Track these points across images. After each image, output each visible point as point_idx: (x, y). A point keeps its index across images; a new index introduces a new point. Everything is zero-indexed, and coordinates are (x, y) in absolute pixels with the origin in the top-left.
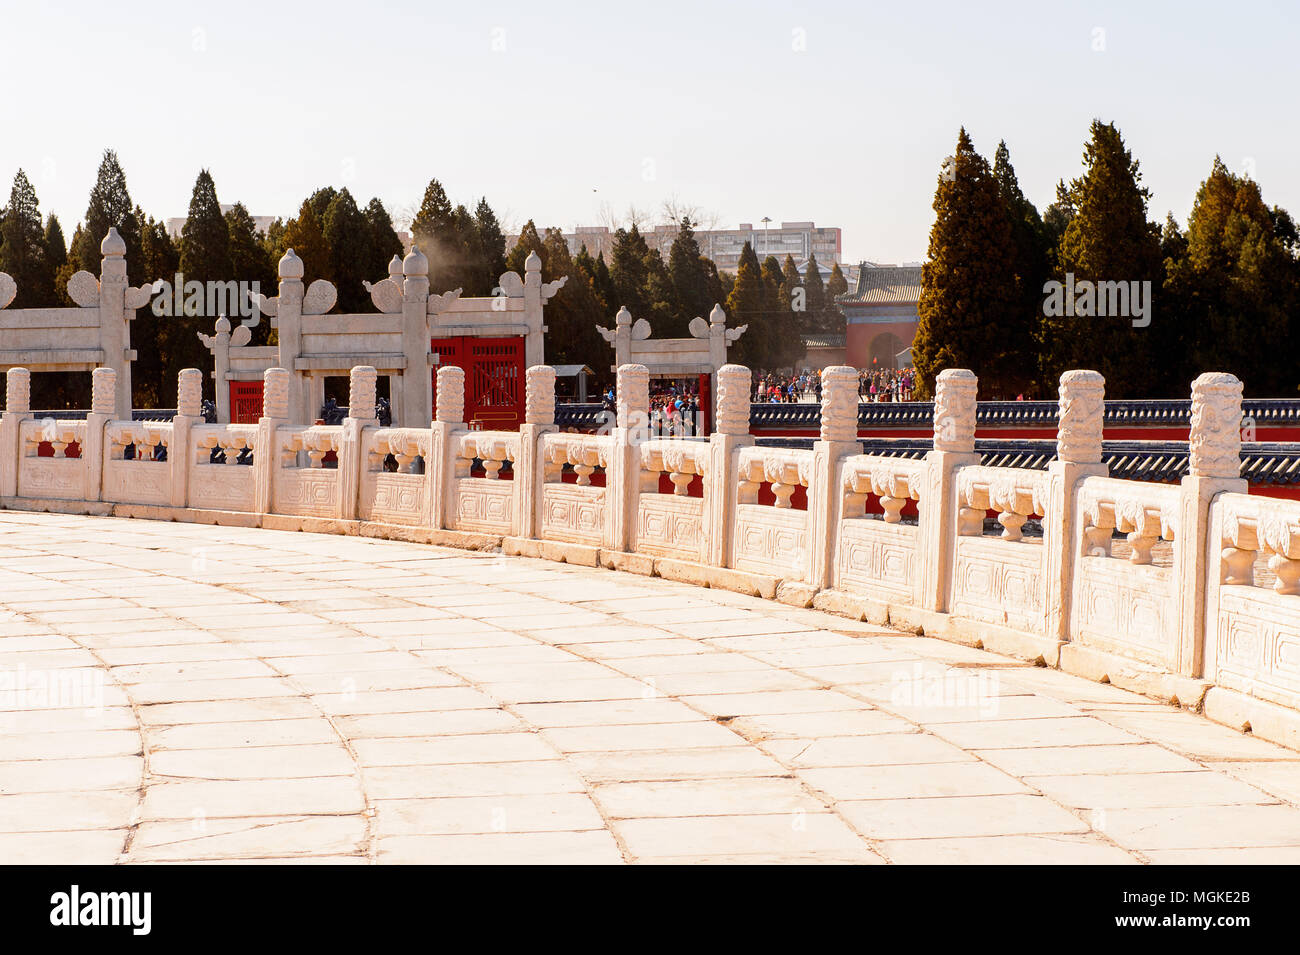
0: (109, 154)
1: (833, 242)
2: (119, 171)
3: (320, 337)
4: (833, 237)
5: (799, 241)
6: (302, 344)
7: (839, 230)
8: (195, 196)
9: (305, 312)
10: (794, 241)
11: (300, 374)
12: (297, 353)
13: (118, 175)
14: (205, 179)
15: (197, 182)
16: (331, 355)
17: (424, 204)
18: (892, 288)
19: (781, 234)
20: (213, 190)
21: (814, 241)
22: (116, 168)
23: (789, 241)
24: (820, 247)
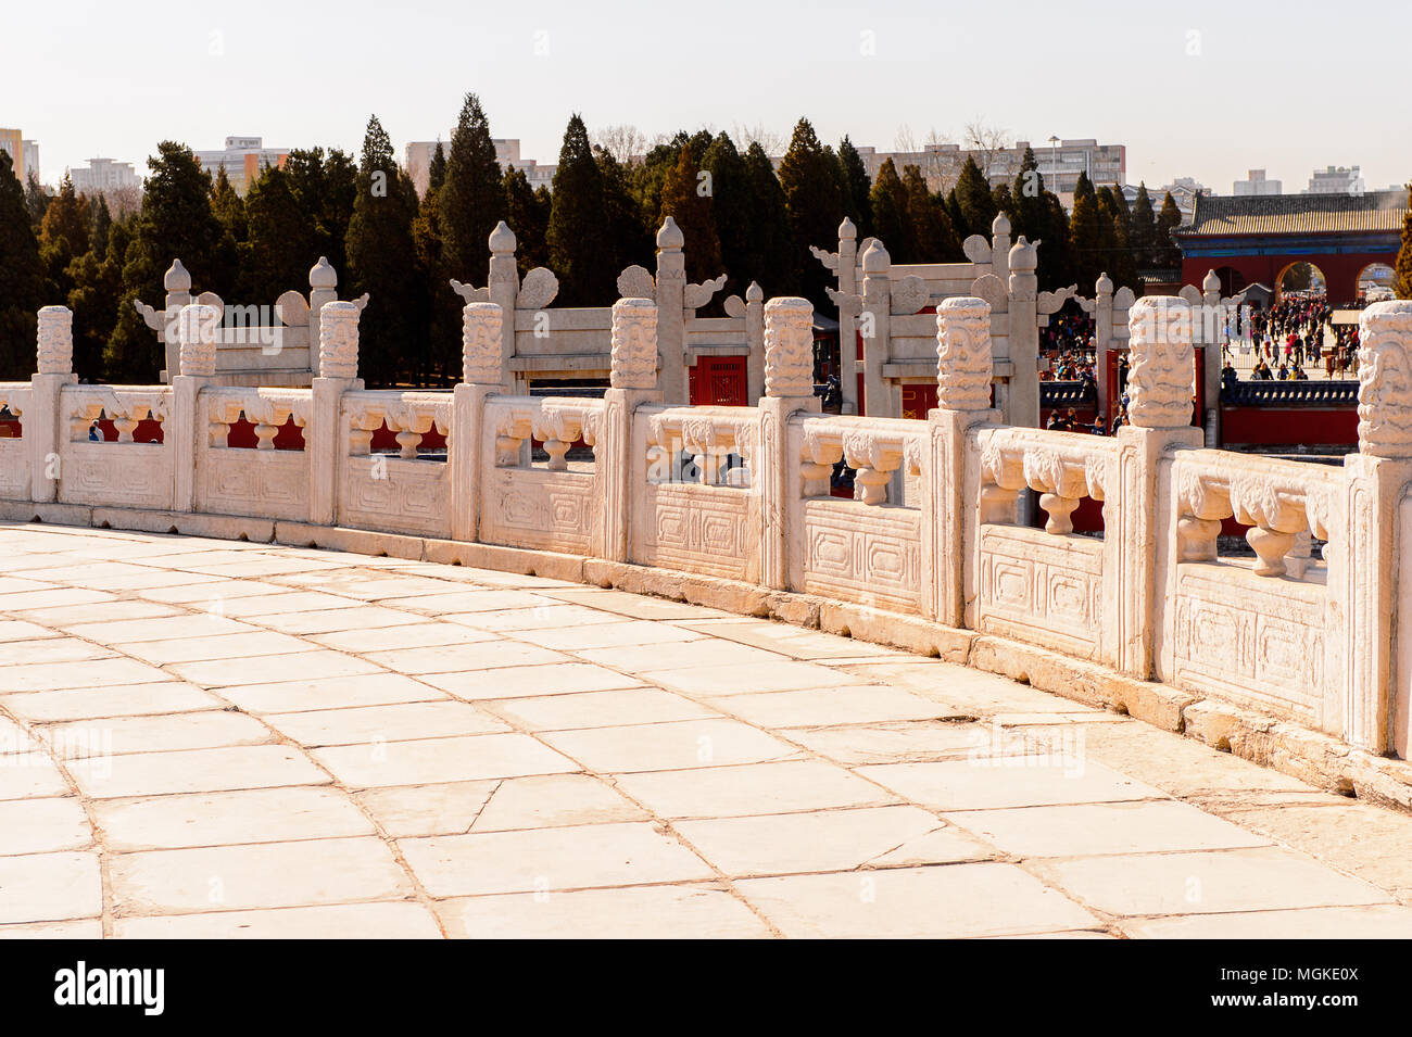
0: (471, 98)
1: (1117, 160)
2: (482, 117)
3: (911, 340)
4: (1117, 155)
5: (1081, 160)
6: (890, 349)
7: (1124, 148)
8: (566, 143)
9: (893, 311)
10: (1075, 161)
11: (888, 383)
12: (885, 358)
13: (480, 121)
14: (577, 125)
15: (568, 128)
16: (925, 361)
17: (793, 145)
18: (1231, 218)
19: (1061, 153)
20: (586, 137)
21: (1097, 160)
22: (478, 114)
23: (1070, 160)
24: (1103, 166)
